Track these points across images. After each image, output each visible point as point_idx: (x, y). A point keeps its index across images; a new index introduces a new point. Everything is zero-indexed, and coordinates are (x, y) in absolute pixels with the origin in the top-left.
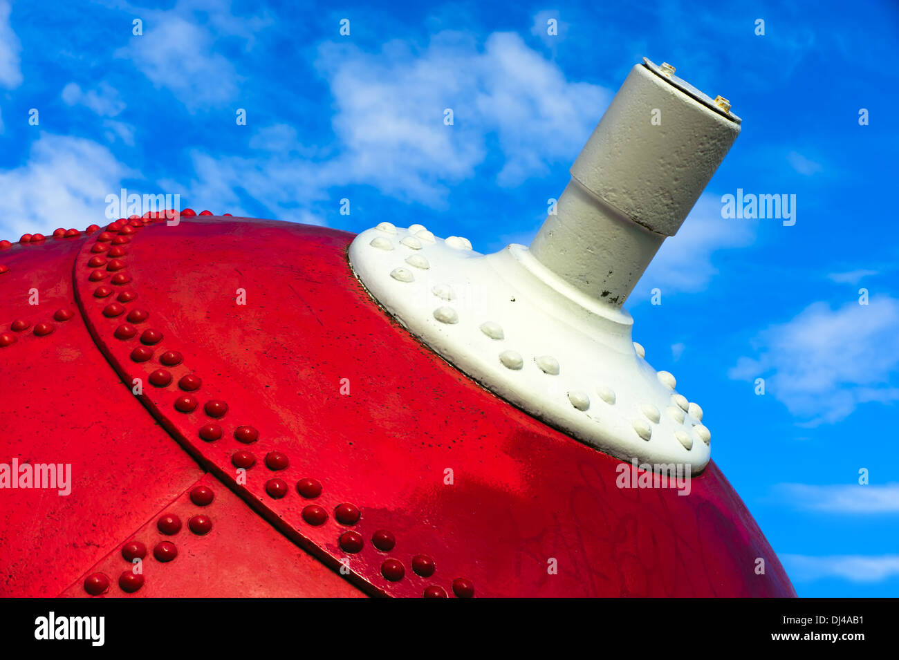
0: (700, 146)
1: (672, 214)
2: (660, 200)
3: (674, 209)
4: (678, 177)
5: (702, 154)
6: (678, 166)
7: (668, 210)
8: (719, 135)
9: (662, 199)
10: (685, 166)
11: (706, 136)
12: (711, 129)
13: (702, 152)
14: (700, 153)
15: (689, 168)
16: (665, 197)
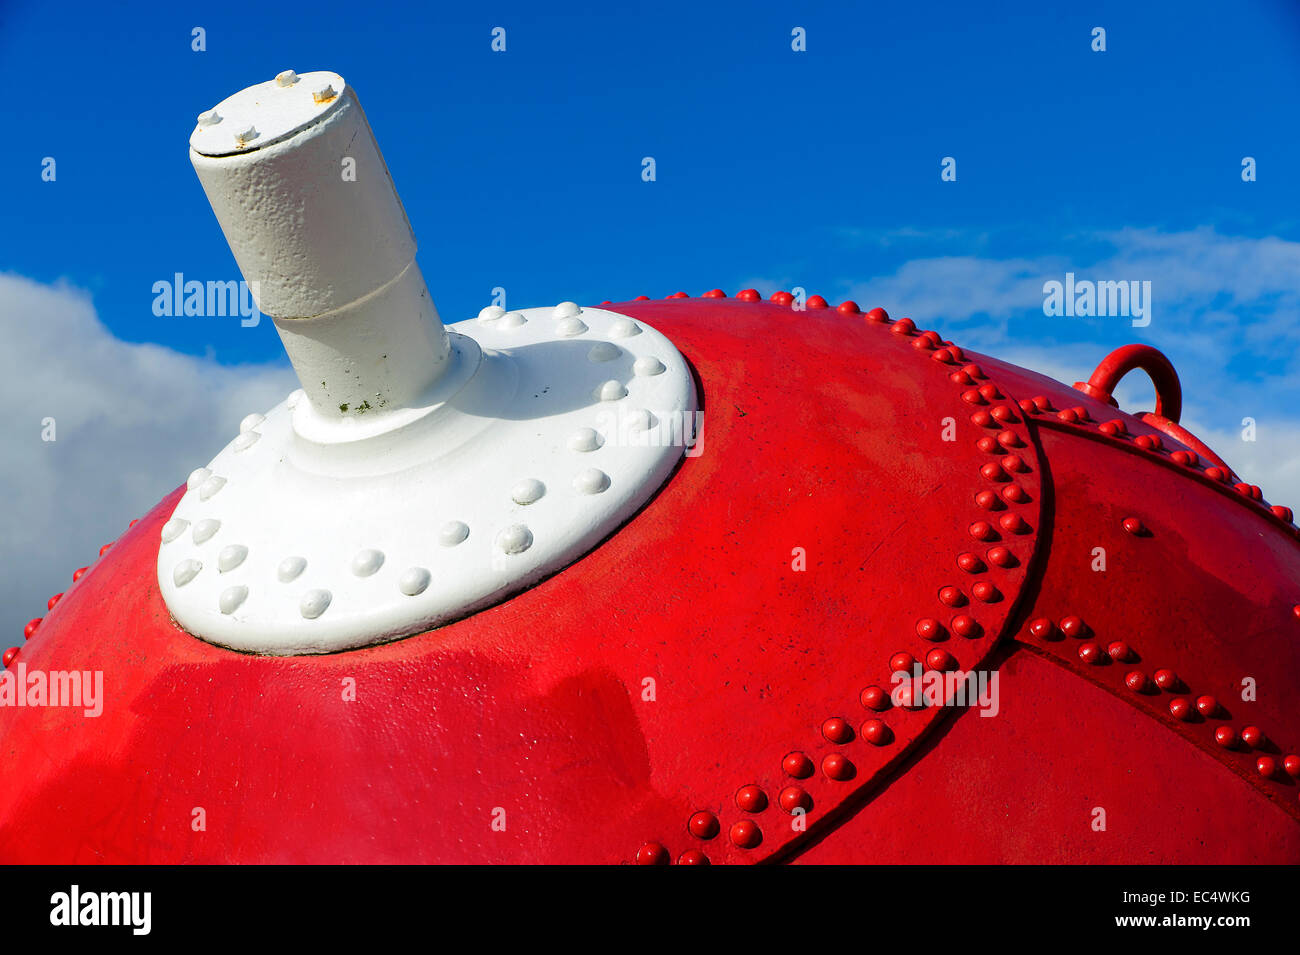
0: (243, 205)
1: (303, 289)
2: (273, 285)
3: (299, 283)
4: (261, 250)
5: (255, 211)
6: (249, 240)
7: (292, 289)
8: (249, 179)
9: (273, 282)
10: (253, 235)
11: (236, 191)
12: (232, 180)
13: (252, 209)
14: (251, 212)
15: (259, 234)
16: (273, 278)
